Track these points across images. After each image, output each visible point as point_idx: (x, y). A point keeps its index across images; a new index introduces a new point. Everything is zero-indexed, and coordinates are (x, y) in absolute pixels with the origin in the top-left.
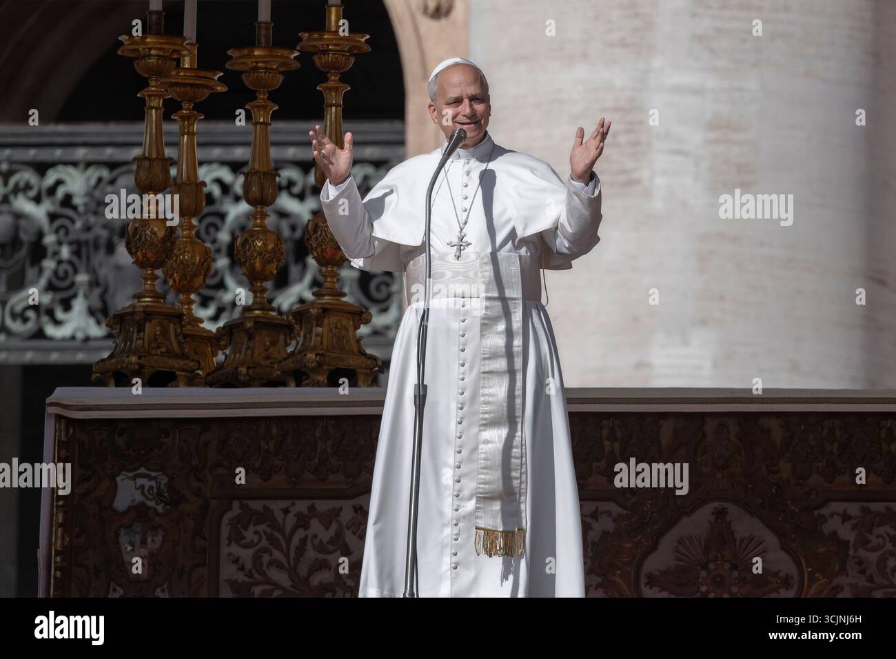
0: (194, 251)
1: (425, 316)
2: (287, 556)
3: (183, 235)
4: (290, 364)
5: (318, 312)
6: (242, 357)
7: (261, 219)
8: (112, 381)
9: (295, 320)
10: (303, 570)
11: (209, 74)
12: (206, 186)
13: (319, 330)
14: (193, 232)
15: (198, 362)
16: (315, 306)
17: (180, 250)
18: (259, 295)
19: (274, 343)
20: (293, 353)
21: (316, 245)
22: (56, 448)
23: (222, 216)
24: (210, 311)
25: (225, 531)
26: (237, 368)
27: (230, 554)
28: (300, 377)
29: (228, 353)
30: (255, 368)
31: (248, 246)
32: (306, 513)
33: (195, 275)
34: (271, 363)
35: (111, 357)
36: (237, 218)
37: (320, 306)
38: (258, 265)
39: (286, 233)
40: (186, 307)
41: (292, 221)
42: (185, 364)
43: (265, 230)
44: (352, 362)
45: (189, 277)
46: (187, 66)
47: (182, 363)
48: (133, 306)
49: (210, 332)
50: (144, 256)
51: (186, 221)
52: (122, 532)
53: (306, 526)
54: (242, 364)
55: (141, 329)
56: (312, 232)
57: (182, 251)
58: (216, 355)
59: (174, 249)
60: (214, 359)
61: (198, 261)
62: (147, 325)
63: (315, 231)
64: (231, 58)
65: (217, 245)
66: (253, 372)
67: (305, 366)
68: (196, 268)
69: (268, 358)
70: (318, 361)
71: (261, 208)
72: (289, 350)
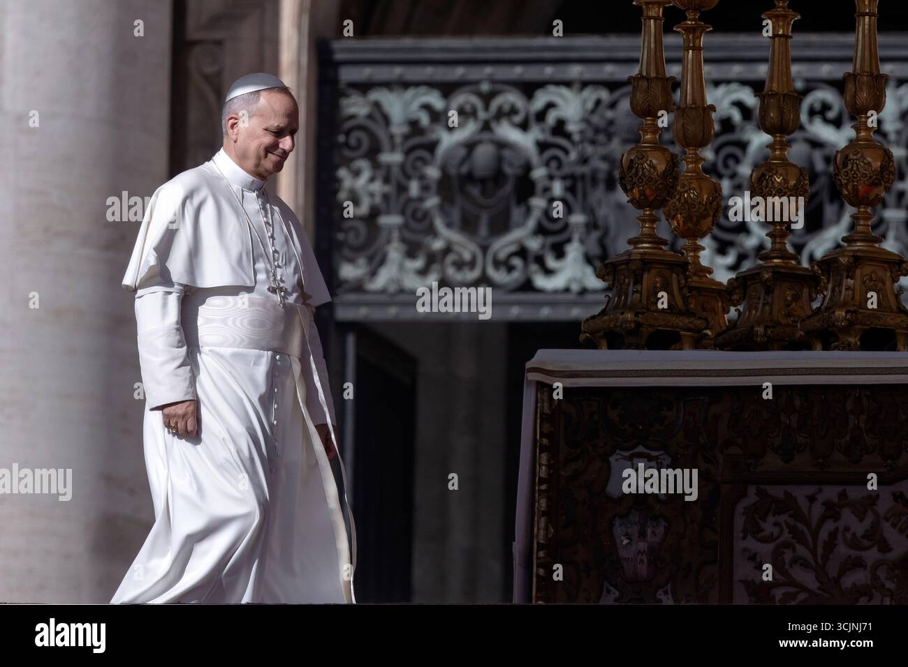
0: (701, 189)
2: (814, 552)
3: (688, 168)
4: (815, 323)
5: (848, 261)
6: (758, 314)
7: (781, 149)
8: (604, 343)
9: (821, 270)
10: (833, 569)
12: (715, 111)
13: (850, 282)
14: (700, 166)
15: (706, 319)
16: (846, 253)
17: (683, 187)
18: (778, 240)
19: (796, 298)
20: (819, 309)
21: (846, 181)
22: (538, 421)
23: (743, 146)
24: (730, 259)
25: (739, 522)
26: (752, 328)
27: (745, 550)
28: (827, 338)
29: (741, 310)
30: (774, 327)
31: (765, 182)
32: (836, 500)
33: (704, 217)
34: (792, 321)
35: (603, 313)
36: (761, 148)
37: (851, 254)
39: (820, 166)
40: (691, 254)
41: (827, 151)
42: (690, 322)
43: (785, 163)
44: (888, 321)
45: (695, 219)
47: (686, 321)
48: (629, 253)
49: (720, 284)
50: (642, 193)
51: (691, 152)
52: (617, 522)
53: (836, 518)
55: (638, 281)
56: (841, 167)
57: (686, 188)
58: (728, 312)
59: (676, 186)
60: (725, 316)
61: (705, 199)
62: (646, 276)
63: (845, 165)
65: (737, 181)
66: (772, 332)
67: (834, 325)
68: (703, 208)
69: (789, 315)
70: (848, 320)
71: (780, 137)
72: (815, 305)
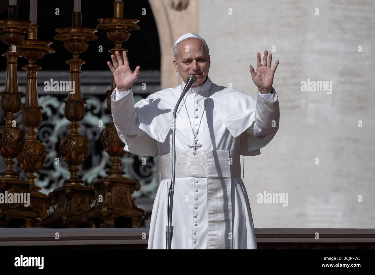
0: (35, 147)
1: (172, 186)
3: (29, 138)
4: (92, 214)
5: (109, 183)
6: (64, 210)
7: (75, 128)
9: (95, 188)
11: (45, 43)
12: (43, 109)
13: (110, 194)
14: (35, 136)
15: (38, 213)
16: (107, 180)
17: (27, 147)
18: (74, 173)
19: (83, 202)
20: (94, 207)
21: (108, 144)
23: (52, 127)
24: (45, 183)
26: (61, 217)
28: (98, 222)
29: (56, 208)
30: (71, 216)
31: (67, 144)
33: (36, 161)
34: (81, 214)
36: (61, 128)
37: (110, 180)
38: (73, 155)
39: (90, 136)
40: (31, 180)
41: (94, 129)
42: (30, 214)
43: (77, 135)
44: (129, 213)
45: (32, 163)
46: (31, 38)
47: (28, 213)
49: (45, 195)
50: (6, 150)
51: (31, 129)
54: (64, 214)
56: (105, 137)
57: (28, 148)
58: (49, 209)
59: (24, 146)
60: (48, 211)
61: (37, 153)
63: (107, 136)
64: (58, 33)
65: (49, 144)
66: (70, 219)
67: (101, 215)
68: (36, 157)
69: (79, 210)
70: (109, 213)
71: (75, 122)
72: (92, 205)
